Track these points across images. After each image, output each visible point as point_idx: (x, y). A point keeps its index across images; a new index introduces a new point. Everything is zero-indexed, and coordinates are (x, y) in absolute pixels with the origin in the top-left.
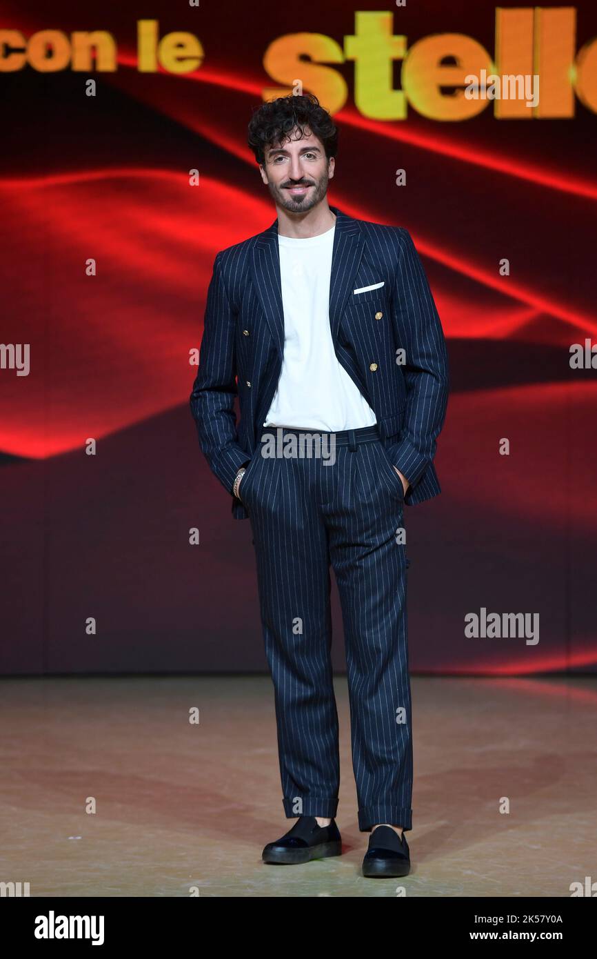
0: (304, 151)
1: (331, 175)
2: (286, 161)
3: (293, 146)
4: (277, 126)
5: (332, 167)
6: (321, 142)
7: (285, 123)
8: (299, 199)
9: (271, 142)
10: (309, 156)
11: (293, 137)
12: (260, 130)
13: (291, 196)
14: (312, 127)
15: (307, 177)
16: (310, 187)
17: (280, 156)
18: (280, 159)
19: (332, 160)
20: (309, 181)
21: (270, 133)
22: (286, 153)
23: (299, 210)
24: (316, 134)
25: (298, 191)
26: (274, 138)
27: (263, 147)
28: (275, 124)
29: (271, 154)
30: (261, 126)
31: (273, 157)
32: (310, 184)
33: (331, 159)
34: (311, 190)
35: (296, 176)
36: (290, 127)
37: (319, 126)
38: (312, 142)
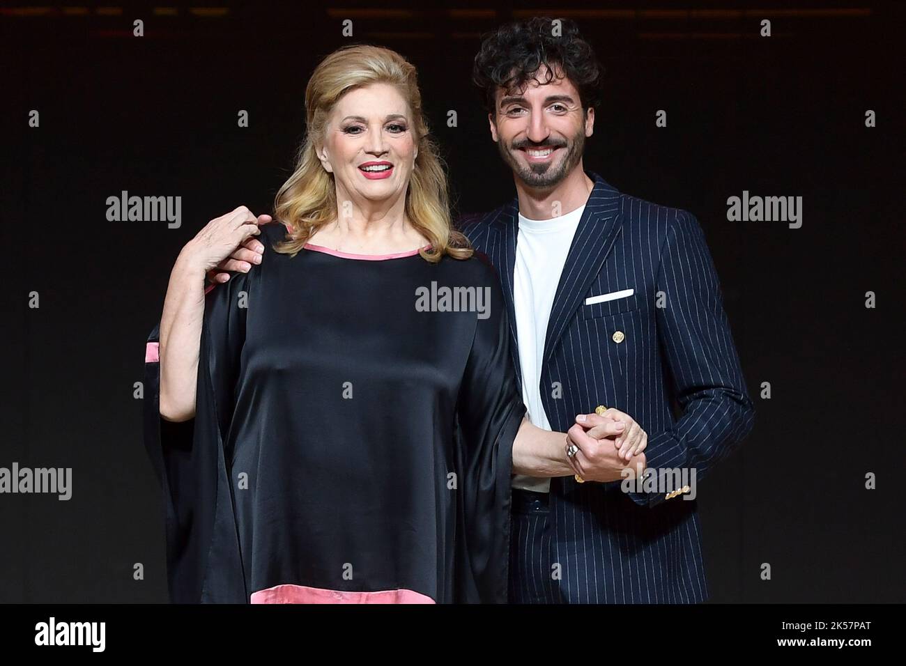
0: (550, 101)
1: (590, 132)
2: (525, 113)
3: (536, 92)
4: (515, 64)
5: (591, 121)
6: (574, 86)
7: (527, 60)
8: (541, 168)
9: (506, 85)
10: (558, 108)
11: (541, 79)
12: (490, 67)
13: (530, 164)
14: (565, 68)
15: (555, 136)
16: (558, 150)
17: (518, 106)
18: (517, 110)
19: (591, 112)
20: (556, 142)
21: (504, 73)
22: (525, 105)
23: (541, 184)
24: (571, 77)
25: (539, 156)
26: (511, 80)
27: (493, 90)
28: (512, 62)
29: (503, 105)
30: (492, 62)
31: (505, 108)
32: (557, 146)
33: (590, 109)
34: (561, 154)
35: (538, 137)
36: (534, 67)
37: (575, 66)
38: (565, 89)
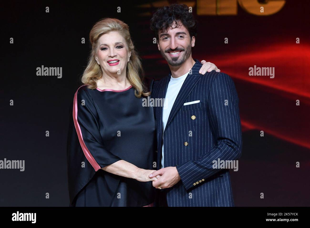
0: (178, 34)
1: (193, 45)
2: (169, 39)
3: (172, 31)
4: (164, 21)
5: (194, 41)
6: (187, 29)
7: (168, 19)
8: (175, 59)
9: (161, 29)
10: (181, 37)
11: (173, 26)
12: (156, 23)
13: (171, 58)
14: (182, 21)
15: (180, 47)
16: (182, 52)
18: (166, 38)
19: (194, 38)
20: (180, 49)
21: (161, 25)
22: (169, 36)
23: (176, 65)
24: (185, 25)
25: (175, 54)
26: (163, 27)
27: (157, 32)
28: (163, 20)
29: (161, 36)
30: (156, 21)
32: (181, 51)
33: (193, 37)
35: (173, 47)
36: (171, 22)
37: (186, 21)
38: (182, 29)
